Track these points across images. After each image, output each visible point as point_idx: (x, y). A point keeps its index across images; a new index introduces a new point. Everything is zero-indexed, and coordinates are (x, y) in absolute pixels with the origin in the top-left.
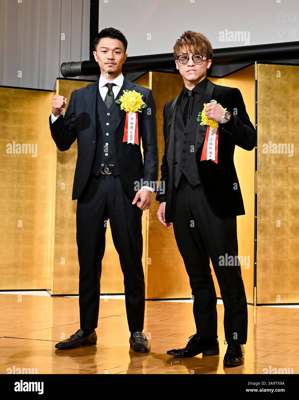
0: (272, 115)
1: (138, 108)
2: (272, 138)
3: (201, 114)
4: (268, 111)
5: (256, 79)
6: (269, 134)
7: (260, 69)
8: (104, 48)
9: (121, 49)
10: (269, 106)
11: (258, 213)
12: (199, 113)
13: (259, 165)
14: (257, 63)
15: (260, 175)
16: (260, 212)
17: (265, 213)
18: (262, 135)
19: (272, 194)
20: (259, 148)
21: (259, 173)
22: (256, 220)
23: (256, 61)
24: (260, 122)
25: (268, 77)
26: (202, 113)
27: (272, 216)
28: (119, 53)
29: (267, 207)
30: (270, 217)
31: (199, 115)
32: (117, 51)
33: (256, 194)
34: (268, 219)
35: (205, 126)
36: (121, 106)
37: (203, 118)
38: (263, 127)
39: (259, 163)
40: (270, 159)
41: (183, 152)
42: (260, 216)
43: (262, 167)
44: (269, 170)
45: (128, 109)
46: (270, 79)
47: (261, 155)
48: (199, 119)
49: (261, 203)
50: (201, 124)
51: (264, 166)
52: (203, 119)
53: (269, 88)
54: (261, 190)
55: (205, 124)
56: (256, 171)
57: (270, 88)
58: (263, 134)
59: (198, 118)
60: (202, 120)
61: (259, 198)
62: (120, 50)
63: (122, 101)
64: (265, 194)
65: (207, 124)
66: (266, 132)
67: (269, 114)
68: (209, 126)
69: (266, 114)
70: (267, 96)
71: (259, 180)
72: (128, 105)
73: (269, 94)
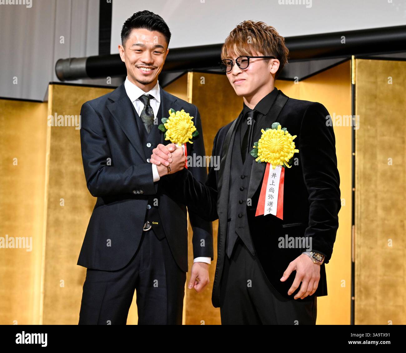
0: (379, 138)
1: (188, 137)
2: (379, 174)
3: (257, 145)
4: (372, 132)
5: (353, 83)
6: (374, 168)
7: (360, 66)
8: (137, 45)
9: (162, 47)
10: (374, 125)
11: (357, 293)
12: (255, 143)
13: (357, 217)
14: (355, 58)
15: (361, 233)
16: (360, 291)
17: (367, 292)
18: (362, 169)
19: (379, 263)
20: (358, 190)
21: (358, 229)
22: (353, 302)
23: (353, 55)
24: (360, 150)
25: (372, 79)
26: (259, 144)
27: (379, 298)
28: (161, 53)
29: (371, 282)
30: (375, 298)
31: (254, 147)
32: (157, 50)
33: (353, 261)
34: (372, 301)
35: (262, 163)
36: (166, 134)
37: (259, 151)
38: (364, 157)
39: (357, 213)
40: (376, 207)
41: (239, 204)
42: (360, 297)
43: (362, 220)
44: (374, 225)
45: (176, 139)
46: (375, 83)
47: (361, 200)
48: (255, 153)
49: (361, 276)
50: (257, 160)
51: (366, 218)
52: (260, 153)
53: (373, 97)
54: (362, 256)
55: (262, 160)
56: (353, 227)
57: (375, 97)
58: (364, 168)
59: (253, 151)
60: (258, 154)
61: (357, 269)
62: (162, 49)
63: (169, 127)
64: (368, 262)
65: (266, 161)
66: (368, 166)
67: (374, 137)
68: (269, 164)
69: (369, 137)
70: (371, 109)
71: (359, 240)
72: (176, 133)
73: (374, 105)
